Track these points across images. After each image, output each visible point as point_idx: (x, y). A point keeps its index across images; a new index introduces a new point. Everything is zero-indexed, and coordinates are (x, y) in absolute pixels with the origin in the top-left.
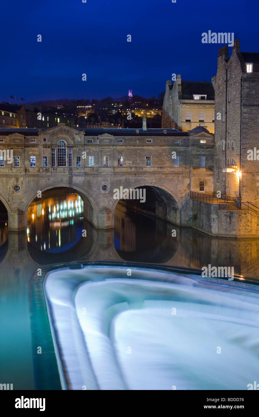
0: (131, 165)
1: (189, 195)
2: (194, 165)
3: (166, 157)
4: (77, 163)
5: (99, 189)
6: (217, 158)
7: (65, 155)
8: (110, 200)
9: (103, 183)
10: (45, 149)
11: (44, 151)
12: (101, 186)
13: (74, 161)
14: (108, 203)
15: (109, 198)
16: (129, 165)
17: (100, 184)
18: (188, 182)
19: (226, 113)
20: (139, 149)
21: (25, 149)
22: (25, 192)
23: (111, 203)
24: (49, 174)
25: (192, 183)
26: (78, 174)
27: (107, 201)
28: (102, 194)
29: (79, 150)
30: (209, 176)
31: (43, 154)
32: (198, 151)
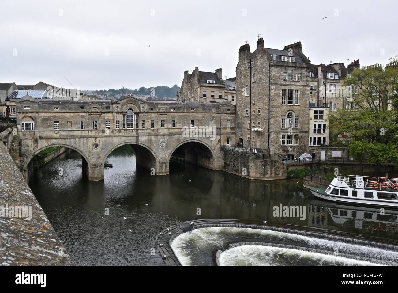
0: (181, 126)
1: (219, 147)
2: (223, 126)
3: (204, 121)
4: (142, 125)
5: (159, 145)
6: (239, 121)
7: (133, 119)
8: (167, 153)
9: (161, 140)
10: (118, 115)
11: (117, 116)
12: (160, 142)
13: (140, 124)
14: (165, 155)
15: (165, 151)
16: (179, 126)
17: (159, 141)
18: (219, 138)
19: (250, 90)
20: (186, 115)
21: (102, 115)
22: (102, 149)
23: (167, 155)
24: (121, 134)
25: (222, 139)
26: (143, 134)
27: (164, 154)
28: (160, 148)
29: (143, 115)
30: (232, 134)
31: (116, 119)
32: (226, 117)
